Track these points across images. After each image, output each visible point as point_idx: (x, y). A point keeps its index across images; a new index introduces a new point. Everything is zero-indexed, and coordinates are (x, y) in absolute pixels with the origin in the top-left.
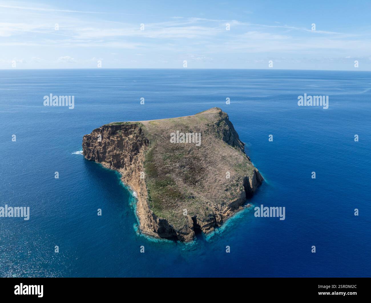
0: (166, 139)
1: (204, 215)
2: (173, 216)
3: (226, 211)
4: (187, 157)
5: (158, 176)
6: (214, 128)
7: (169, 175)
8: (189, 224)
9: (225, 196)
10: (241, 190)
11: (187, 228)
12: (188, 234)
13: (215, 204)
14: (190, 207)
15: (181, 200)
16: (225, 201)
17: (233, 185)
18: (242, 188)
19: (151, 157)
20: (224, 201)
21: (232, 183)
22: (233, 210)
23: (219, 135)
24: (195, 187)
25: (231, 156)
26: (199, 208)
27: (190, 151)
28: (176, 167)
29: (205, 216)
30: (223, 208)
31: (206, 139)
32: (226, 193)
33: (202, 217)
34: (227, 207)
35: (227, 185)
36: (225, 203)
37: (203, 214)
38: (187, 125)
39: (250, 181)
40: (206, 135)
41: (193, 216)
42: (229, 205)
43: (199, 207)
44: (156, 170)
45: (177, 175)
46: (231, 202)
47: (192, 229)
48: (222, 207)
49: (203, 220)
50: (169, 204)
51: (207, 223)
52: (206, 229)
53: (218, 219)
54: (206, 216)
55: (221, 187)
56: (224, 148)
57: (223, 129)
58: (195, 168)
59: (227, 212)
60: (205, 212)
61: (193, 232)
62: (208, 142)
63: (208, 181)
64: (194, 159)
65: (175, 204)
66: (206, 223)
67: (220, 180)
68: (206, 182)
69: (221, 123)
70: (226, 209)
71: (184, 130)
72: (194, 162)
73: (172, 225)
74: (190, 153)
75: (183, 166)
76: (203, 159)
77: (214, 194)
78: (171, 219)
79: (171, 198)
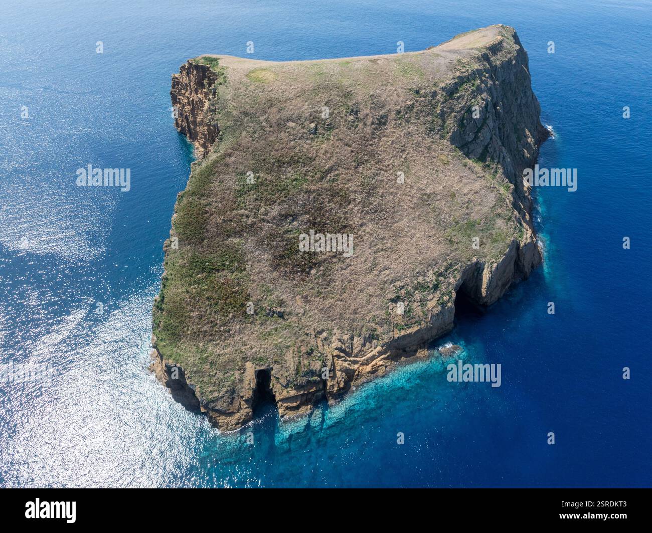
0: (271, 129)
1: (292, 371)
2: (204, 360)
3: (373, 358)
4: (313, 187)
5: (206, 241)
6: (434, 101)
7: (237, 240)
8: (242, 388)
9: (385, 316)
10: (443, 304)
11: (233, 399)
12: (231, 414)
13: (346, 337)
14: (263, 343)
15: (242, 319)
16: (380, 330)
17: (421, 287)
18: (446, 298)
19: (205, 183)
20: (376, 330)
21: (420, 279)
22: (394, 357)
23: (444, 123)
24: (303, 280)
25: (453, 196)
26: (288, 347)
27: (330, 170)
28: (266, 217)
29: (294, 372)
30: (367, 347)
31: (392, 136)
32: (391, 307)
33: (286, 374)
34: (379, 348)
35: (403, 284)
36: (378, 335)
37: (292, 366)
38: (349, 89)
39: (486, 276)
40: (398, 122)
41: (263, 368)
42: (387, 343)
43: (289, 344)
44: (206, 222)
45: (260, 243)
46: (396, 336)
47: (247, 401)
48: (364, 345)
49: (286, 382)
50: (205, 325)
51: (295, 391)
52: (287, 408)
53: (333, 386)
54: (297, 374)
55: (382, 289)
56: (441, 168)
57: (464, 106)
58: (325, 224)
59: (373, 363)
60: (300, 363)
61: (249, 410)
62: (397, 146)
63: (350, 265)
64: (331, 196)
65: (222, 329)
66: (293, 393)
67: (386, 268)
68: (345, 269)
69: (465, 86)
70: (375, 352)
71: (335, 105)
72: (329, 206)
73: (192, 385)
74: (327, 176)
75: (291, 216)
76: (359, 198)
77: (353, 307)
78: (195, 369)
79: (218, 308)
